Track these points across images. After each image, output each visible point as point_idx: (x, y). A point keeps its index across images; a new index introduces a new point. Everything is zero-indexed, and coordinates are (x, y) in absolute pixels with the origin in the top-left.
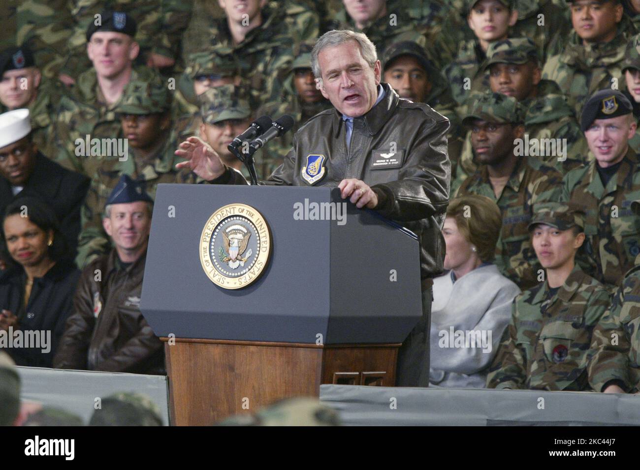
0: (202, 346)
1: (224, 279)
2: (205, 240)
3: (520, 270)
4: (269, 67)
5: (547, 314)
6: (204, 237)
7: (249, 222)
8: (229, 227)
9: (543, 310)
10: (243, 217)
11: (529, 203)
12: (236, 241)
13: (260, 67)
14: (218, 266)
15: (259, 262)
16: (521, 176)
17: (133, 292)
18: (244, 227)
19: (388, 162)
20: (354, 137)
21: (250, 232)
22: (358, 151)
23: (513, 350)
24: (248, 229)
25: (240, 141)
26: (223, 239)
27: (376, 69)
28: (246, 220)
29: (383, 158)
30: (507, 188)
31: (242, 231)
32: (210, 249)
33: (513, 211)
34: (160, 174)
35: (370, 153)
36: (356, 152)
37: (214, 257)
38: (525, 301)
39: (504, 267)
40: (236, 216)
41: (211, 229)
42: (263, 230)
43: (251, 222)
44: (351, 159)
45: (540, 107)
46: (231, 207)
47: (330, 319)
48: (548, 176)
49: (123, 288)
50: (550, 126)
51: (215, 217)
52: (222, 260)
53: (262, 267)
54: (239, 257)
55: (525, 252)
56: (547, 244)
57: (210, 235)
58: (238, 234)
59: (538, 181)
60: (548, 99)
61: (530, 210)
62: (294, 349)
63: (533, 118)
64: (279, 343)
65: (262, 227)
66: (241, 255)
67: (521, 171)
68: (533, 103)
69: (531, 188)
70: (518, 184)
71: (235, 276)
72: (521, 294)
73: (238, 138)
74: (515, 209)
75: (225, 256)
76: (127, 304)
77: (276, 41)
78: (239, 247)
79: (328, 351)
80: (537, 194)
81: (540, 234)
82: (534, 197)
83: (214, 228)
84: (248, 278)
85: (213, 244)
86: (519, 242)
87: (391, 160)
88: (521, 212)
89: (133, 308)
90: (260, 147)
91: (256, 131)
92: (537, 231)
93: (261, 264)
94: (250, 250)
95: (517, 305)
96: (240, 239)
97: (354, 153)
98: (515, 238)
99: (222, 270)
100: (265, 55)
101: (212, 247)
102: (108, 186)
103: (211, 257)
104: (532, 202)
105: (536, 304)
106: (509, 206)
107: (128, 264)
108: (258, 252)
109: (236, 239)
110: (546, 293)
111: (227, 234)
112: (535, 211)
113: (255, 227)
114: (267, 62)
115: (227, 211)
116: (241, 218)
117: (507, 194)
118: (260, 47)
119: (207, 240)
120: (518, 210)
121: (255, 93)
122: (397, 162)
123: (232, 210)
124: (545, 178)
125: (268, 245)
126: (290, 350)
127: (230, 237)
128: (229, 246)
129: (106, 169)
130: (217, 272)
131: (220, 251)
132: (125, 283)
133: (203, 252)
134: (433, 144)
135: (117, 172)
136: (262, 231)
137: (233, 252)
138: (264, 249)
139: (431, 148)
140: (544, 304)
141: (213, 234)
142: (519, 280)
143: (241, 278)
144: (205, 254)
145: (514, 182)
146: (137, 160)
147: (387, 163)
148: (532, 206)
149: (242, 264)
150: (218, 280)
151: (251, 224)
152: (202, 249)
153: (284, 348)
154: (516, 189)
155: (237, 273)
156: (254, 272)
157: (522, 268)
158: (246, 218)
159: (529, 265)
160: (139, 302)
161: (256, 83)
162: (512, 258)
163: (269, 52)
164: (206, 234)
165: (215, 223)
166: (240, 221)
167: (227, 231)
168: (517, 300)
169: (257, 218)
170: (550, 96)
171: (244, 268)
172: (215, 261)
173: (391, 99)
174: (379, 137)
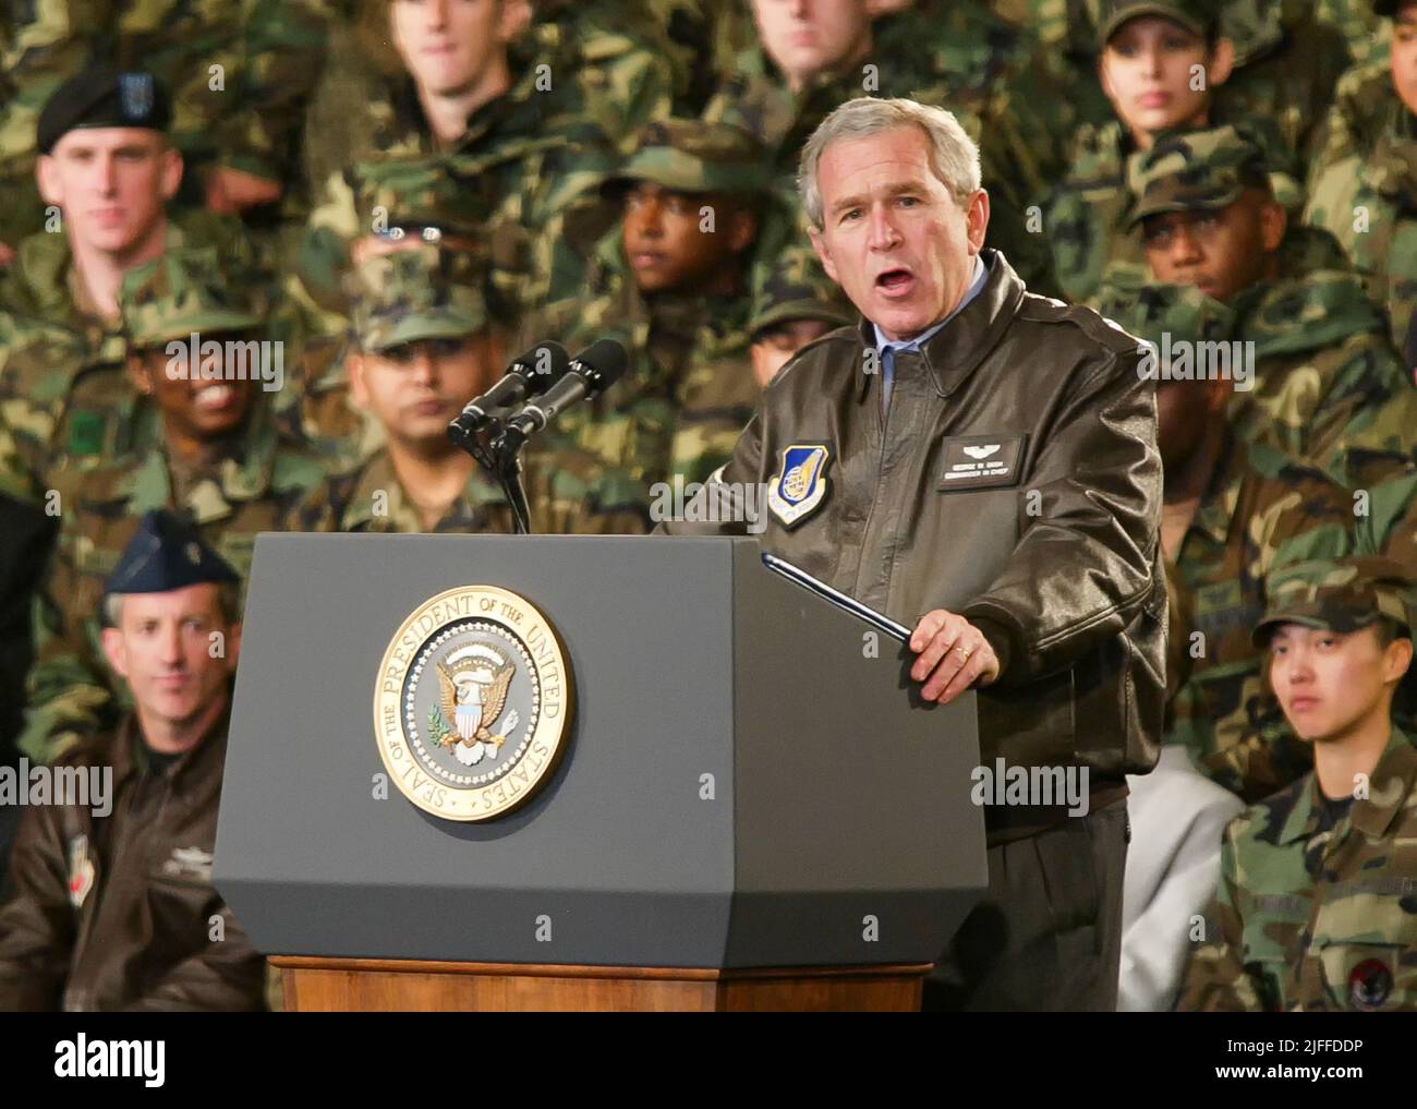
0: (386, 978)
1: (442, 793)
2: (388, 686)
3: (1239, 759)
4: (539, 207)
5: (1325, 874)
6: (387, 679)
7: (508, 636)
8: (455, 650)
9: (1313, 862)
10: (491, 622)
11: (1255, 571)
12: (474, 689)
13: (513, 207)
14: (426, 758)
15: (538, 747)
16: (1232, 497)
17: (186, 837)
18: (496, 649)
19: (982, 470)
20: (898, 405)
21: (512, 664)
22: (906, 440)
23: (1234, 979)
24: (505, 657)
25: (481, 412)
26: (439, 685)
27: (972, 212)
28: (501, 631)
29: (970, 460)
30: (1195, 533)
31: (490, 661)
32: (404, 712)
33: (1213, 598)
34: (236, 505)
35: (936, 446)
36: (902, 443)
37: (414, 735)
38: (1259, 837)
39: (1199, 751)
40: (474, 620)
41: (405, 658)
42: (549, 658)
43: (514, 635)
44: (888, 461)
45: (1292, 307)
46: (460, 596)
47: (738, 900)
48: (1303, 494)
49: (159, 821)
50: (1320, 359)
51: (416, 624)
52: (438, 742)
53: (545, 760)
54: (483, 733)
55: (1252, 705)
56: (1305, 678)
57: (404, 674)
58: (479, 669)
59: (1275, 510)
60: (1317, 285)
61: (1257, 591)
62: (638, 982)
63: (1275, 337)
64: (594, 969)
65: (546, 650)
66: (486, 728)
67: (1229, 485)
68: (1272, 298)
69: (1257, 528)
70: (1224, 521)
71: (471, 784)
72: (1244, 817)
73: (475, 404)
74: (1218, 589)
75: (445, 729)
76: (171, 868)
77: (553, 133)
78: (483, 706)
79: (731, 989)
80: (1274, 543)
81: (1283, 650)
82: (1268, 554)
83: (413, 654)
84: (508, 790)
85: (410, 697)
86: (1235, 682)
87: (990, 465)
88: (1235, 599)
89: (187, 879)
90: (536, 427)
91: (525, 385)
92: (1278, 643)
93: (544, 751)
94: (513, 712)
95: (1236, 849)
96: (484, 684)
97: (897, 445)
98: (1224, 671)
99: (438, 770)
100: (523, 173)
101: (410, 706)
102: (100, 542)
103: (406, 732)
104: (1264, 570)
105: (1292, 843)
106: (1200, 583)
107: (169, 758)
108: (534, 719)
109: (475, 685)
110: (1314, 812)
111: (449, 671)
112: (1269, 592)
113: (526, 649)
114: (530, 191)
115: (447, 606)
116: (486, 626)
117: (1195, 551)
118: (508, 150)
119: (394, 688)
120: (1224, 595)
121: (501, 278)
122: (1006, 470)
123: (462, 604)
124: (1293, 500)
125: (561, 698)
126: (626, 985)
127: (457, 678)
128: (456, 701)
129: (93, 495)
130: (423, 776)
131: (431, 718)
132: (163, 811)
133: (383, 721)
134: (1108, 417)
135: (123, 501)
136: (544, 661)
137: (467, 720)
138: (551, 710)
139: (1104, 426)
140: (1313, 843)
141: (410, 671)
142: (1238, 783)
143: (489, 791)
144: (391, 726)
145: (1213, 516)
146: (175, 468)
147: (978, 473)
148: (1262, 581)
149: (492, 751)
150: (428, 797)
151: (515, 641)
152: (382, 711)
153: (609, 981)
154: (1220, 535)
155: (479, 776)
156: (524, 772)
157: (1244, 751)
158: (500, 625)
159: (1263, 741)
160: (209, 864)
161: (501, 252)
162: (1221, 725)
163: (534, 162)
164: (392, 672)
165: (417, 640)
166: (484, 634)
167: (450, 661)
168: (1234, 832)
169: (531, 623)
170: (1322, 278)
171: (498, 760)
172: (417, 743)
173: (1001, 293)
174: (963, 404)
